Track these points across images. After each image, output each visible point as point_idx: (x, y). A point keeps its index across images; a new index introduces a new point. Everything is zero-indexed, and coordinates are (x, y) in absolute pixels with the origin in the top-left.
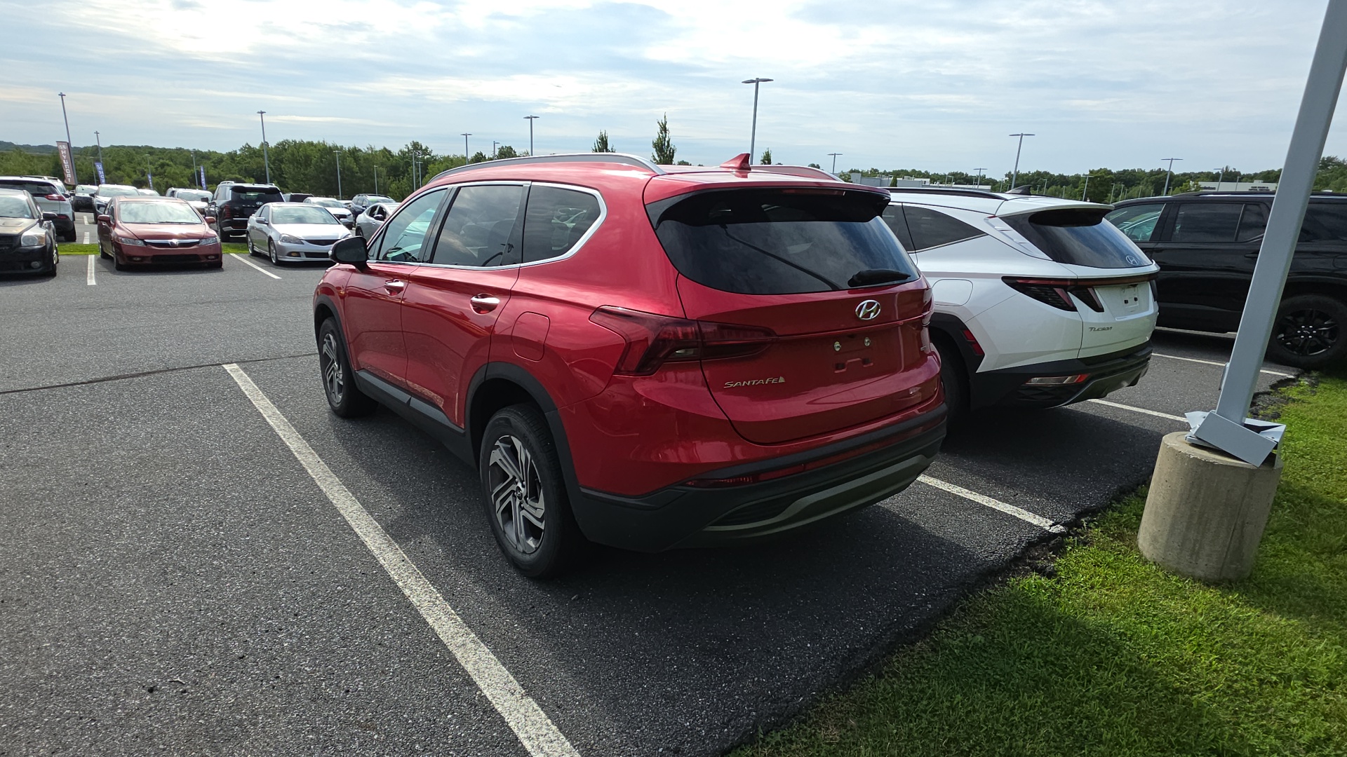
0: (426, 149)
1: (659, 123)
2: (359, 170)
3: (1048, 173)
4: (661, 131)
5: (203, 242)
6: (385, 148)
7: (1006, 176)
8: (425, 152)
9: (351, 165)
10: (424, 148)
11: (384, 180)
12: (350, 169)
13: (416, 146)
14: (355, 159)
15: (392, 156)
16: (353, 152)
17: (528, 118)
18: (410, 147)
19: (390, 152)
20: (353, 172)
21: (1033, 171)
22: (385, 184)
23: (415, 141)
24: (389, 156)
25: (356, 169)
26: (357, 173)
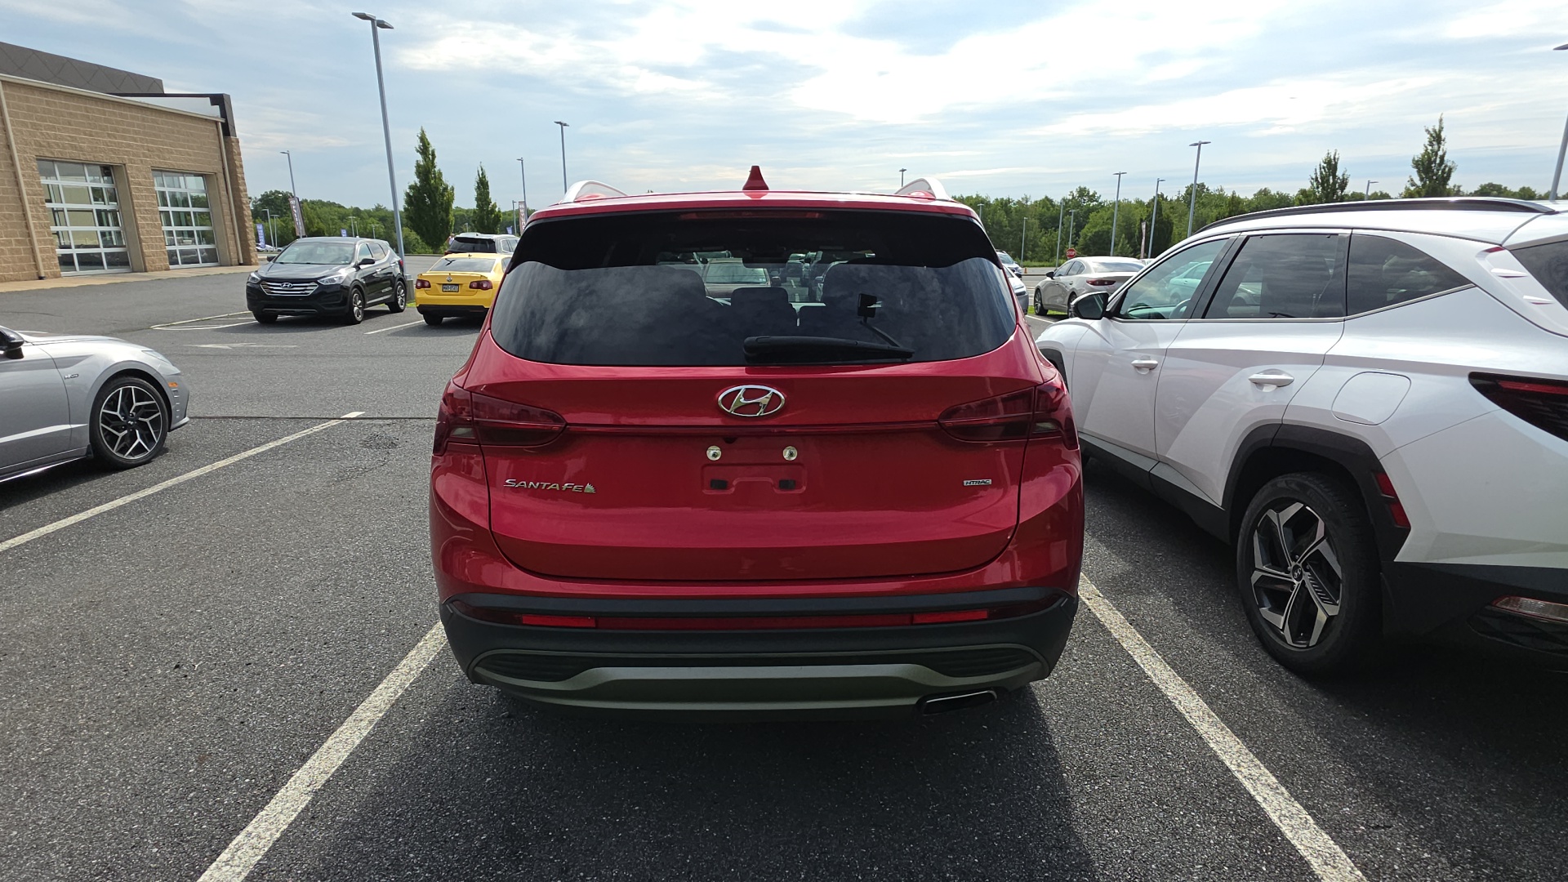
0: (1094, 195)
1: (1427, 131)
2: (1009, 223)
4: (1430, 142)
6: (1046, 197)
8: (1092, 198)
9: (1001, 219)
10: (1091, 194)
11: (1035, 233)
12: (999, 223)
13: (1082, 192)
14: (1006, 212)
15: (1053, 206)
16: (1006, 204)
17: (1196, 145)
18: (1075, 194)
19: (1051, 201)
20: (1001, 227)
22: (1035, 237)
23: (1082, 187)
24: (1049, 206)
25: (1005, 221)
26: (1006, 227)
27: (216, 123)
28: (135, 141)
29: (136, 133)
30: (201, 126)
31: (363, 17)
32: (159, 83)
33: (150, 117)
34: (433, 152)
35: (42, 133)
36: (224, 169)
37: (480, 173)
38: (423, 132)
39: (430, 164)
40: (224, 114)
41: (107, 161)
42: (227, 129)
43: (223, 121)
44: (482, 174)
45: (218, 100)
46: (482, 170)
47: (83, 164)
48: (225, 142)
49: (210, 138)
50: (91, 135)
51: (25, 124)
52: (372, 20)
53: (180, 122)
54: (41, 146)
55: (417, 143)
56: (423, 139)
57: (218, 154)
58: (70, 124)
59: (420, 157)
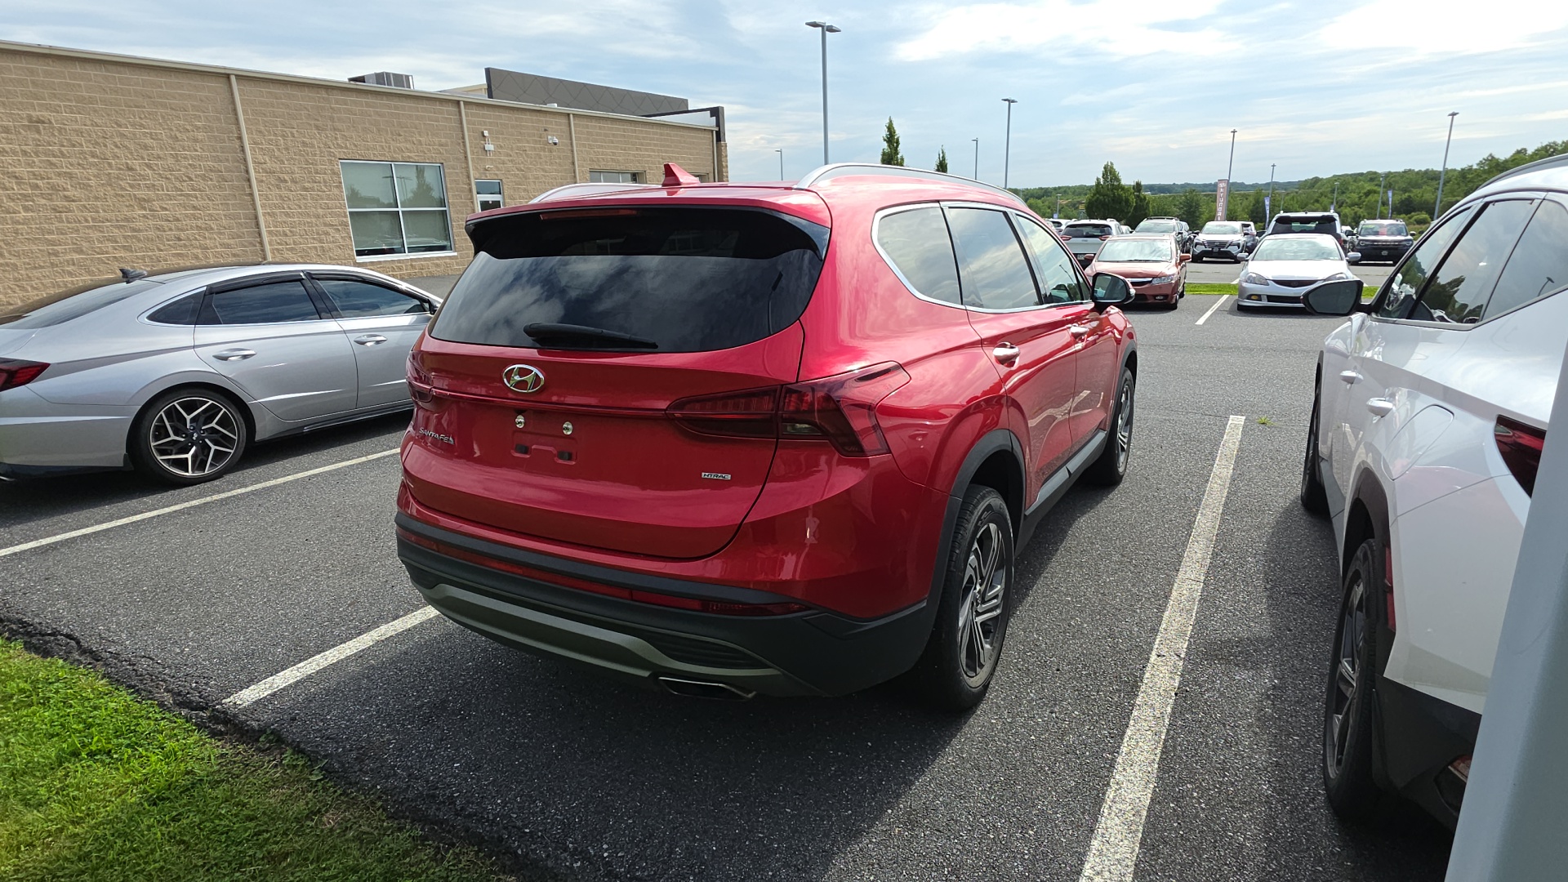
5: (1155, 282)
27: (712, 131)
28: (654, 152)
29: (655, 145)
30: (701, 135)
31: (814, 25)
32: (685, 102)
33: (666, 131)
34: (898, 139)
35: (594, 152)
36: (714, 170)
37: (941, 155)
38: (891, 121)
39: (893, 151)
40: (718, 124)
41: (634, 170)
42: (719, 136)
43: (717, 129)
44: (943, 157)
45: (716, 112)
46: (943, 153)
47: (619, 173)
48: (717, 147)
49: (706, 142)
50: (625, 150)
51: (584, 145)
52: (823, 27)
53: (686, 133)
54: (593, 161)
55: (885, 133)
56: (890, 129)
57: (712, 158)
58: (613, 143)
59: (885, 145)
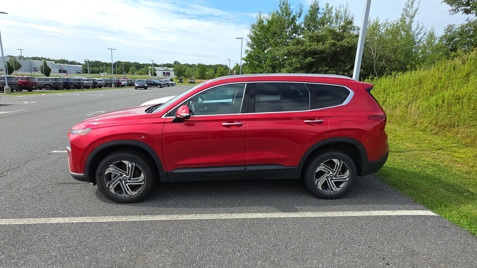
3: (100, 62)
7: (84, 62)
21: (94, 60)
